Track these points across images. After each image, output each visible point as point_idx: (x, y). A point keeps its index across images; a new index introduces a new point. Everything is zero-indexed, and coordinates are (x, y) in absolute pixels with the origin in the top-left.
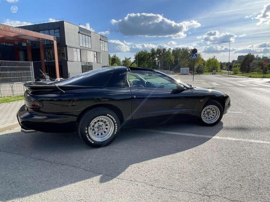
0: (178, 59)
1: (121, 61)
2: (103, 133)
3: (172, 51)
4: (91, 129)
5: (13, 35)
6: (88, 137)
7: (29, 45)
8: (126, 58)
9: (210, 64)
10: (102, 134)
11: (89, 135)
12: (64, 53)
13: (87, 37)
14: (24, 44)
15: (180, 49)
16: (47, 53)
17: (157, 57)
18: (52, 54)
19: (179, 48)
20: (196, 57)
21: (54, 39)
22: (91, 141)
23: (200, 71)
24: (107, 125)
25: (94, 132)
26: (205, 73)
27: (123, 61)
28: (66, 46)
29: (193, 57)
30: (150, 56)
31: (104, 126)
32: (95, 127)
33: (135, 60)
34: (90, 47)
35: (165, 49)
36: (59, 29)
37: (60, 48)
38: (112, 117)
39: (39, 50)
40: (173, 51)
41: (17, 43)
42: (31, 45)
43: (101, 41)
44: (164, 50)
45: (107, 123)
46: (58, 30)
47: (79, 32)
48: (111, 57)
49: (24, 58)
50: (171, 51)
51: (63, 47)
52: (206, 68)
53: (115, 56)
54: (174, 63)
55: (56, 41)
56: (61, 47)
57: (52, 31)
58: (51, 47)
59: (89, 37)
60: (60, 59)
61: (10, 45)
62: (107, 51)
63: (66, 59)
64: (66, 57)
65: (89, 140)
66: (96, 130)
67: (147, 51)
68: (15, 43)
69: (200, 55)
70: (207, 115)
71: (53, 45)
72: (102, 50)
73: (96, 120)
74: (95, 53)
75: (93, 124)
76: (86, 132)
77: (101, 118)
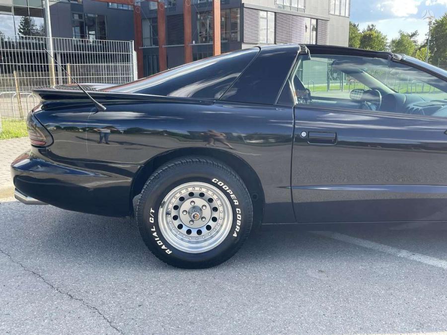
1: (389, 41)
2: (204, 230)
4: (168, 214)
6: (155, 234)
7: (162, 6)
8: (402, 35)
10: (199, 232)
11: (158, 231)
12: (236, 23)
14: (153, 6)
16: (198, 24)
18: (209, 26)
22: (163, 247)
24: (215, 209)
25: (177, 223)
27: (393, 42)
28: (242, 6)
31: (207, 212)
32: (182, 209)
34: (301, 6)
37: (228, 11)
38: (226, 187)
39: (181, 17)
41: (139, 4)
42: (166, 7)
45: (217, 203)
48: (361, 31)
49: (151, 38)
51: (235, 10)
53: (371, 30)
56: (230, 9)
58: (207, 9)
60: (226, 39)
61: (127, 9)
62: (347, 15)
63: (239, 40)
64: (239, 33)
65: (160, 243)
66: (185, 218)
68: (136, 4)
72: (332, 12)
73: (184, 191)
74: (314, 22)
75: (174, 200)
76: (152, 220)
77: (197, 187)
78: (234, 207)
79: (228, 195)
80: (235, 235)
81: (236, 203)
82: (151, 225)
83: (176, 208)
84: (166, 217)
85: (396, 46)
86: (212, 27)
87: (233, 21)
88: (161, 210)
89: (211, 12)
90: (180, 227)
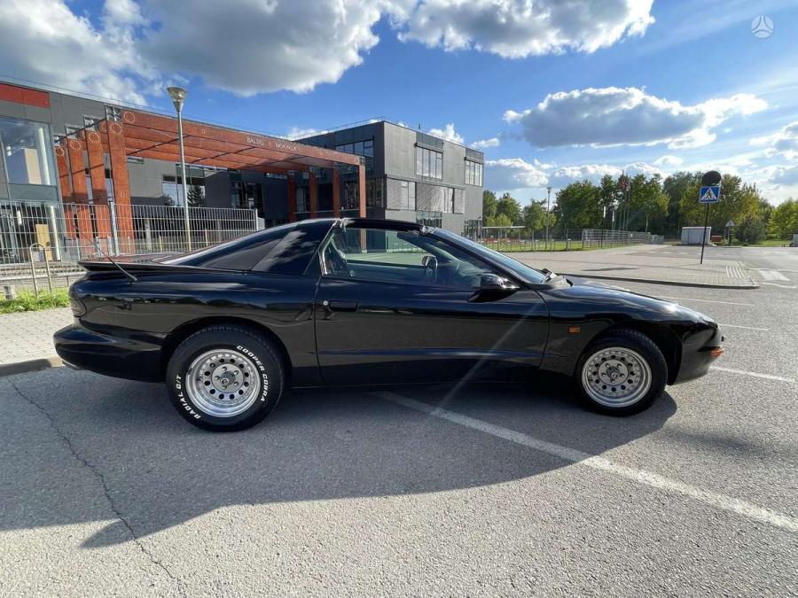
0: (681, 202)
1: (522, 208)
2: (237, 395)
3: (665, 183)
4: (199, 379)
5: (283, 156)
6: (183, 400)
7: (313, 177)
8: (533, 202)
9: (789, 216)
10: (232, 397)
11: (186, 396)
12: (380, 192)
13: (433, 154)
14: (306, 176)
15: (689, 176)
16: (346, 192)
17: (618, 197)
18: (356, 195)
19: (686, 174)
20: (713, 196)
21: (361, 163)
22: (192, 412)
23: (748, 236)
24: (246, 375)
25: (209, 388)
26: (765, 243)
27: (526, 208)
28: (385, 177)
29: (706, 195)
30: (597, 196)
31: (239, 377)
33: (557, 205)
34: (439, 177)
35: (643, 176)
36: (373, 139)
37: (372, 181)
39: (330, 186)
40: (669, 181)
41: (293, 174)
42: (316, 177)
43: (468, 163)
44: (641, 178)
45: (247, 369)
46: (371, 142)
47: (416, 145)
48: (497, 199)
50: (661, 182)
51: (379, 180)
52: (773, 227)
53: (506, 198)
54: (667, 214)
55: (364, 167)
56: (374, 179)
57: (359, 146)
58: (353, 179)
59: (439, 155)
60: (371, 206)
61: (282, 178)
62: (481, 185)
63: (382, 206)
64: (383, 200)
65: (188, 408)
66: (217, 383)
67: (590, 184)
68: (290, 174)
69: (754, 191)
70: (605, 379)
71: (358, 174)
72: (467, 183)
73: (214, 358)
74: (451, 190)
75: (204, 366)
76: (179, 387)
77: (228, 354)
78: (261, 373)
79: (254, 362)
80: (263, 399)
81: (262, 369)
82: (179, 392)
83: (207, 373)
84: (197, 383)
85: (529, 212)
86: (358, 194)
87: (378, 189)
88: (188, 377)
89: (357, 182)
90: (213, 392)
